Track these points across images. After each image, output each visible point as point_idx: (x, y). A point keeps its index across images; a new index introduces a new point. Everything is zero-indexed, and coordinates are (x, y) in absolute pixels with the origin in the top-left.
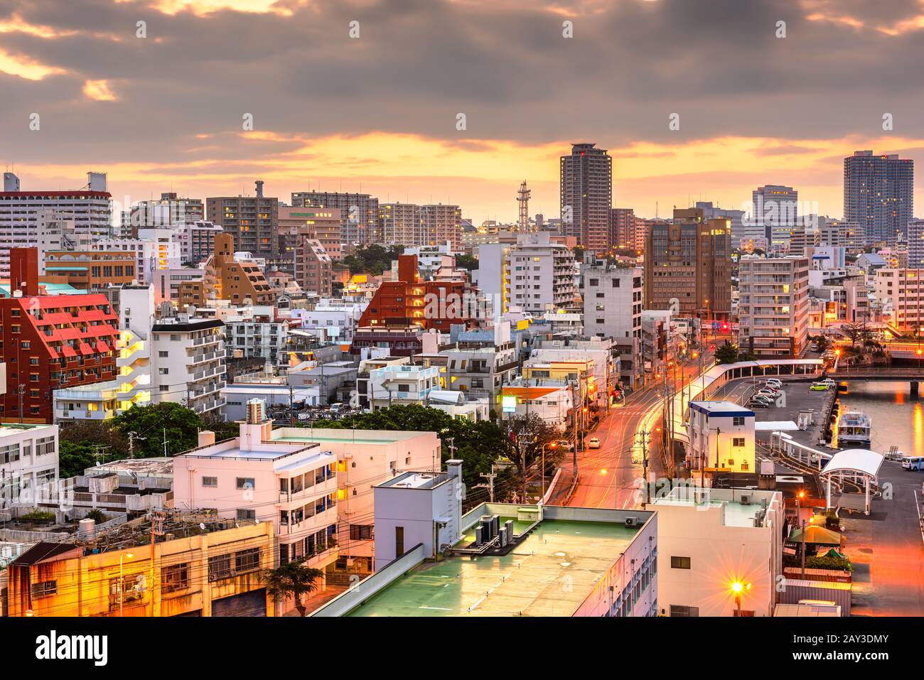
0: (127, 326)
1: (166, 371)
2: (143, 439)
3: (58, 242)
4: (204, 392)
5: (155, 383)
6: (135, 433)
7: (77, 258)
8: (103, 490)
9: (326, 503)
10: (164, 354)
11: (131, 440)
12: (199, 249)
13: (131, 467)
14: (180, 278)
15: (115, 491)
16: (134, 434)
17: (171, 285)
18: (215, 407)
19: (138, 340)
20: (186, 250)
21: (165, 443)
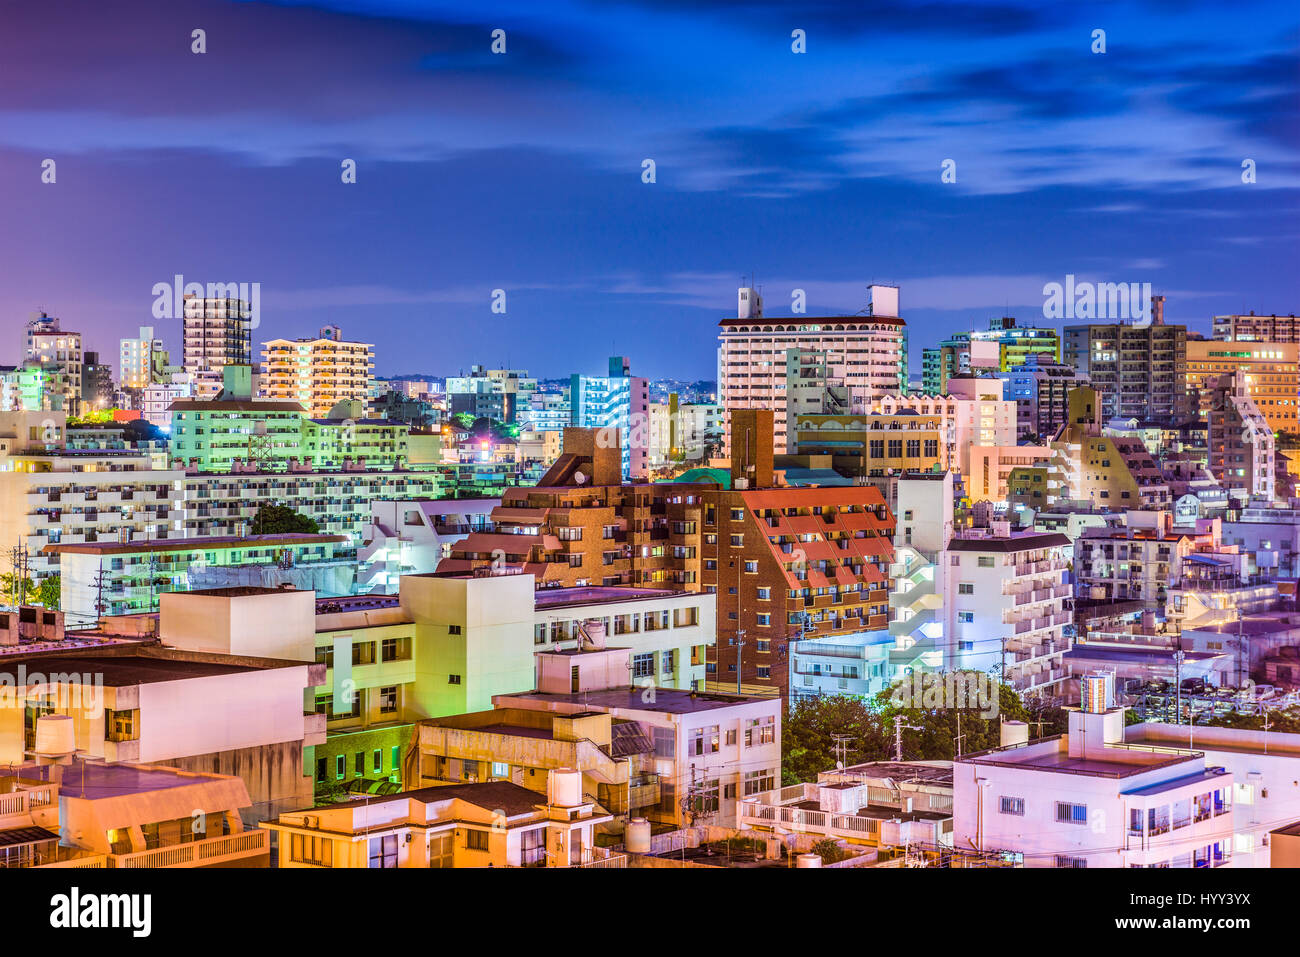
0: (908, 540)
1: (969, 618)
2: (917, 729)
3: (818, 400)
4: (1033, 657)
5: (952, 637)
6: (904, 718)
7: (847, 427)
8: (844, 809)
9: (1212, 856)
10: (967, 589)
11: (898, 730)
12: (1050, 413)
13: (893, 773)
14: (1015, 461)
15: (862, 812)
16: (902, 720)
17: (1000, 473)
18: (1052, 681)
19: (925, 565)
20: (1027, 414)
21: (959, 737)
